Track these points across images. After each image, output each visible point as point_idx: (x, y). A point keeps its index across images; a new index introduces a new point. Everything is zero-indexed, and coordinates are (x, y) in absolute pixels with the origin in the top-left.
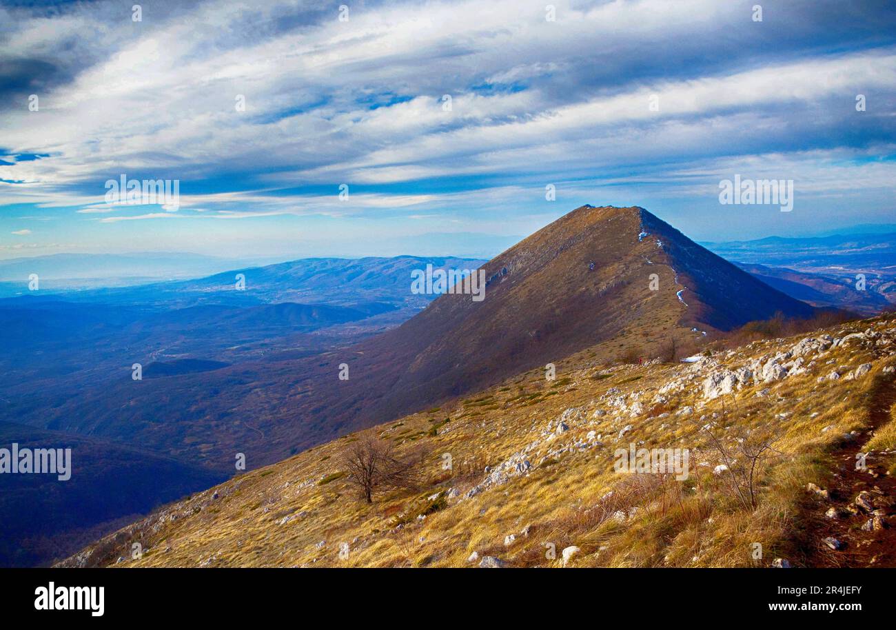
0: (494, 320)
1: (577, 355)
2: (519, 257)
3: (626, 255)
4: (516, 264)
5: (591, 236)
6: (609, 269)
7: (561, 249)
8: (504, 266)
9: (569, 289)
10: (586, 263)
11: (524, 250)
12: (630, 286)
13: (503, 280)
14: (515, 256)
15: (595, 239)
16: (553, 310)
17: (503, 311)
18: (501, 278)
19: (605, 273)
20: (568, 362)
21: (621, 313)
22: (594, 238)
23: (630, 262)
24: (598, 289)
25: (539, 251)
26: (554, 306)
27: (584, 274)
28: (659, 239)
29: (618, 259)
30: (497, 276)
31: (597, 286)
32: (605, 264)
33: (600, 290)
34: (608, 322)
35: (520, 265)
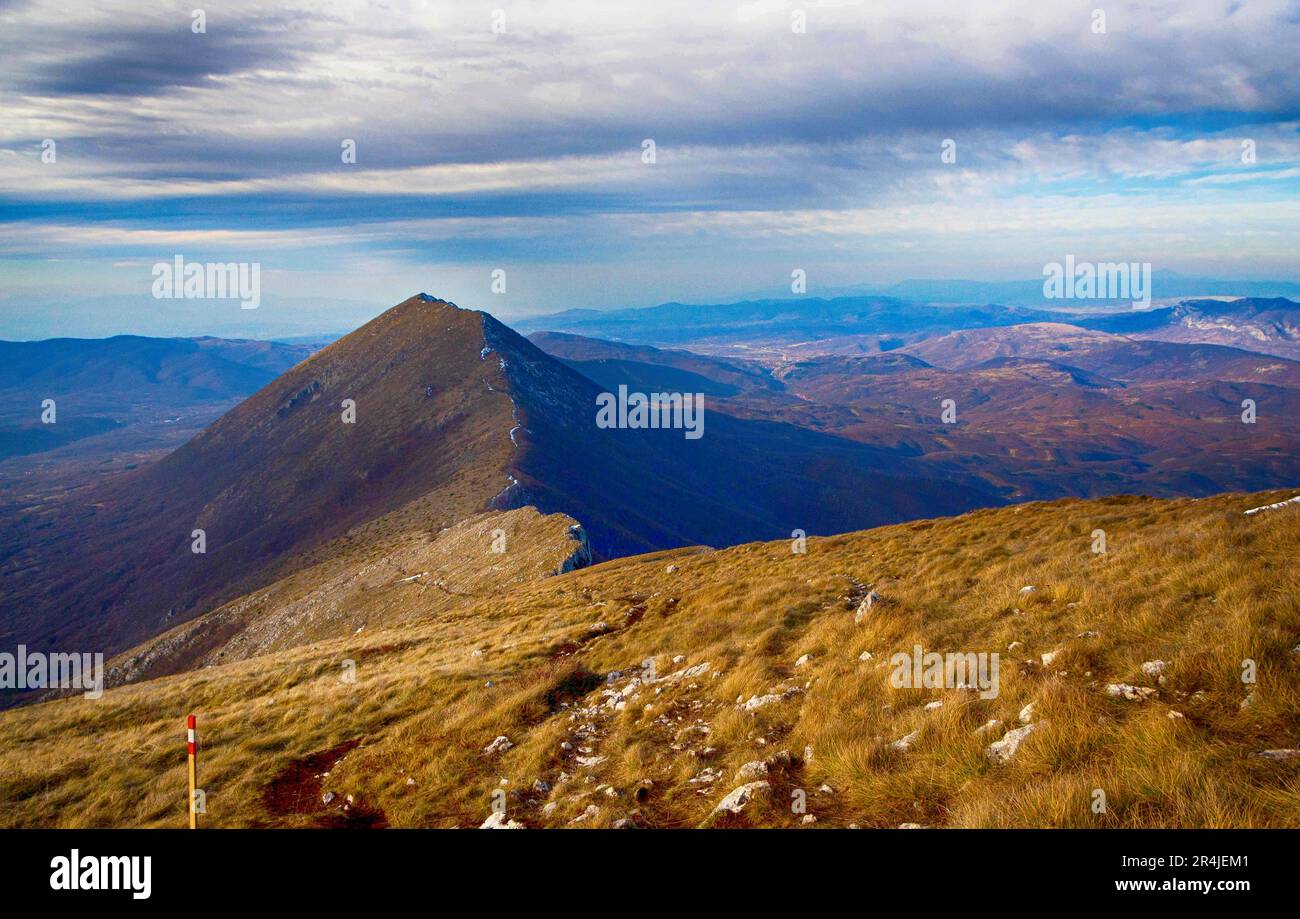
0: (312, 458)
1: (413, 504)
2: (335, 367)
3: (467, 377)
4: (330, 377)
5: (427, 350)
6: (448, 396)
7: (392, 365)
8: (314, 378)
9: (403, 420)
10: (422, 387)
11: (341, 357)
12: (468, 419)
13: (315, 397)
14: (329, 366)
15: (433, 354)
16: (386, 447)
17: (323, 447)
18: (312, 394)
19: (443, 401)
20: (406, 512)
21: (458, 453)
22: (431, 353)
23: (471, 388)
24: (435, 422)
25: (363, 359)
26: (388, 441)
27: (420, 401)
28: (503, 357)
29: (458, 382)
30: (305, 392)
31: (435, 418)
32: (443, 390)
33: (438, 424)
34: (445, 462)
35: (336, 378)
